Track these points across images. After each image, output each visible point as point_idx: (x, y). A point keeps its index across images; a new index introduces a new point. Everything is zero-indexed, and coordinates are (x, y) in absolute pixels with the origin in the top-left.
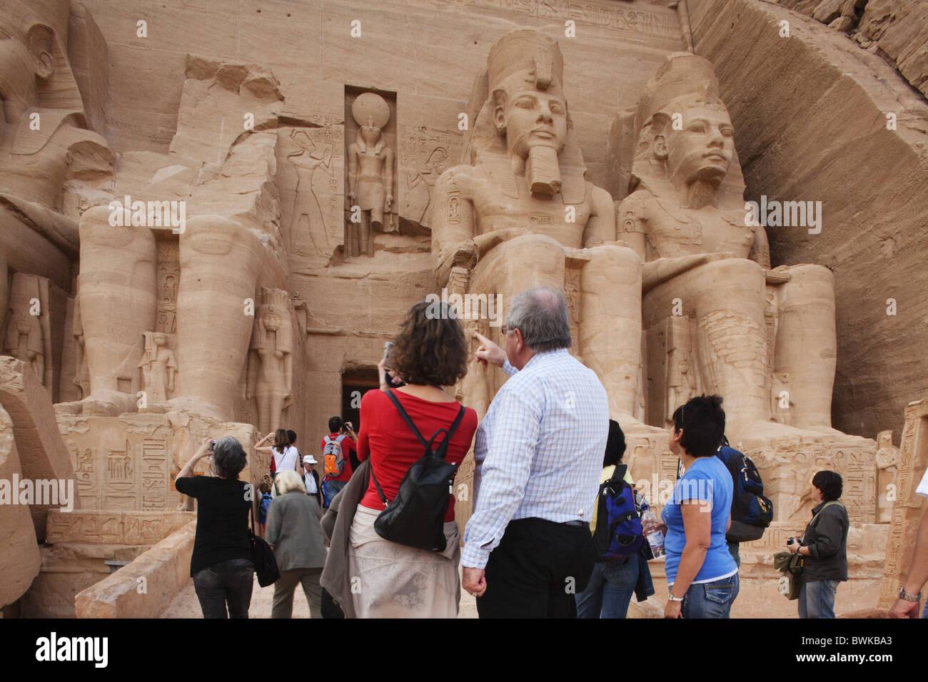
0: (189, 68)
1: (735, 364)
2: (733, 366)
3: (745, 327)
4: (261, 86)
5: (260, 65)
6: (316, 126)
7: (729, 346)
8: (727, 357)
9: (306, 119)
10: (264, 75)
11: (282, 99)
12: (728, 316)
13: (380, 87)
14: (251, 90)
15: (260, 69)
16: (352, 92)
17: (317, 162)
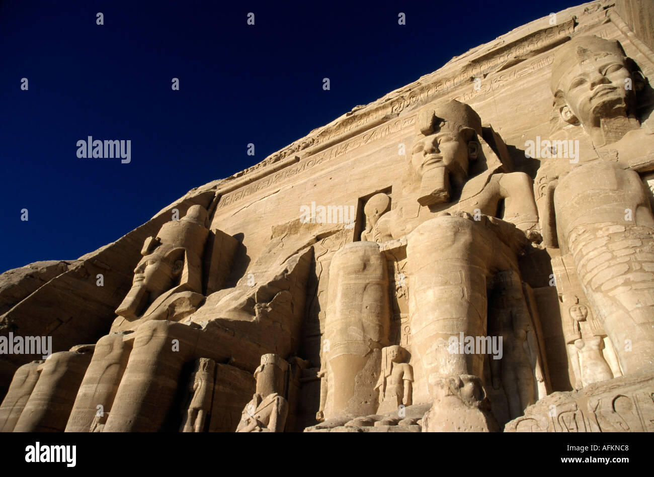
0: (274, 233)
1: (603, 288)
2: (602, 292)
3: (603, 237)
6: (337, 232)
7: (589, 268)
8: (592, 283)
9: (332, 230)
11: (321, 225)
12: (580, 233)
13: (381, 188)
14: (306, 228)
16: (363, 201)
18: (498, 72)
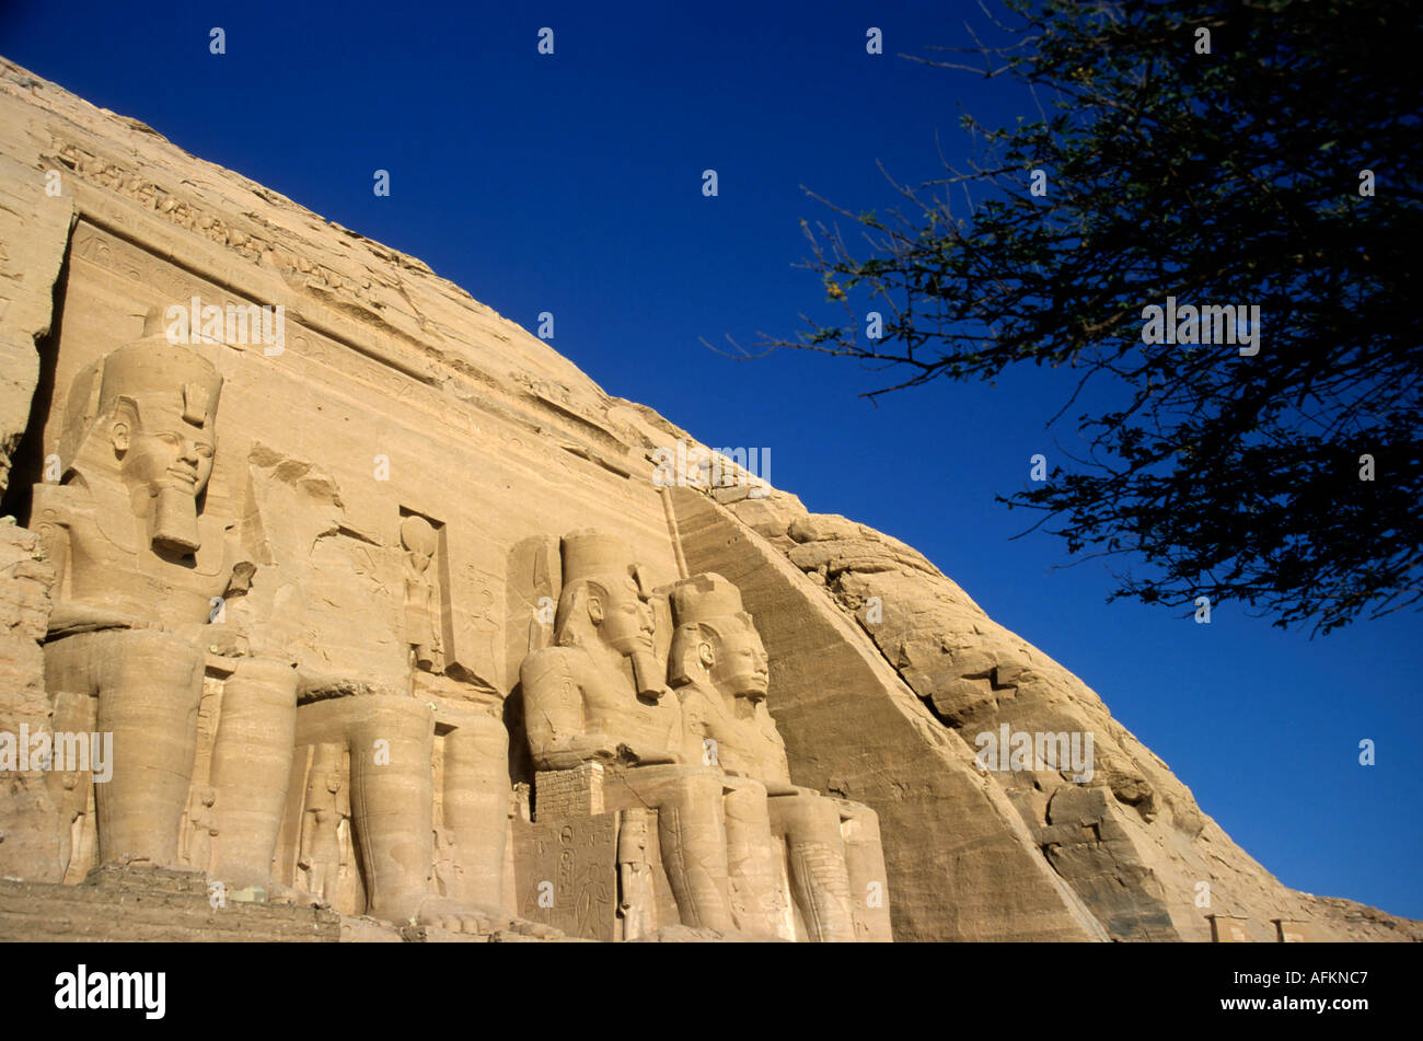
0: (254, 454)
2: (833, 894)
4: (320, 487)
5: (320, 465)
6: (373, 543)
8: (827, 885)
9: (366, 535)
10: (325, 478)
11: (340, 505)
13: (431, 515)
14: (307, 487)
15: (320, 470)
16: (405, 512)
17: (376, 585)
18: (567, 449)
